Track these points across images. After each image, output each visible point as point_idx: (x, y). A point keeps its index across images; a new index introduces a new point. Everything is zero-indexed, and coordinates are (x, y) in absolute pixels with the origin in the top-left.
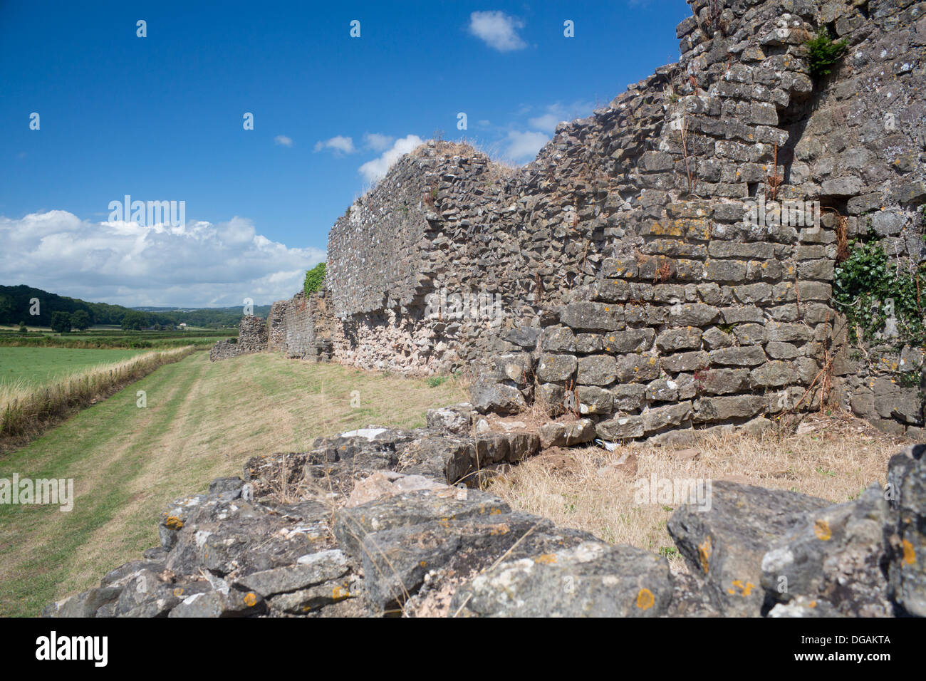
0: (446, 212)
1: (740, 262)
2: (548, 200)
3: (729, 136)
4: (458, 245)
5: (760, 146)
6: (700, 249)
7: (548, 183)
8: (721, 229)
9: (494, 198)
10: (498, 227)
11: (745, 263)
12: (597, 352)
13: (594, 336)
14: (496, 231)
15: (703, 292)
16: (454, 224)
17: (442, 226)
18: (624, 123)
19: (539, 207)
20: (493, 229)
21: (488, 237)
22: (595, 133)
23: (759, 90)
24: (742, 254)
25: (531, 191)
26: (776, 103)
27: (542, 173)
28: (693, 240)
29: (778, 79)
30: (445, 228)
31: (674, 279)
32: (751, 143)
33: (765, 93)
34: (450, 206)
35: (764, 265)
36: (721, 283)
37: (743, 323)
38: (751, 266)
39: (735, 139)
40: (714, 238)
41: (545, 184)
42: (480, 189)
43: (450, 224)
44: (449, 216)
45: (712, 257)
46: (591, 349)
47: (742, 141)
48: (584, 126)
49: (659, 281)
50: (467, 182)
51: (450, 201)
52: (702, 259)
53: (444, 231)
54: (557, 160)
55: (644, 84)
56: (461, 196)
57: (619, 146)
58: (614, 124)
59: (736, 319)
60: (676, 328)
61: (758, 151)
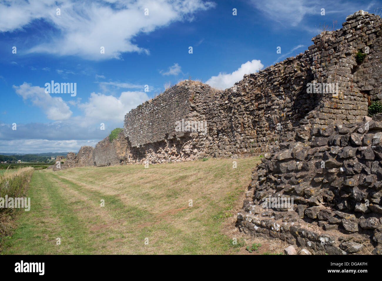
0: (197, 104)
1: (349, 105)
2: (244, 99)
3: (342, 75)
4: (202, 115)
5: (348, 78)
6: (341, 102)
7: (244, 93)
8: (345, 97)
9: (217, 99)
10: (220, 109)
11: (350, 105)
12: (324, 124)
13: (323, 120)
14: (219, 110)
15: (343, 112)
16: (200, 108)
17: (196, 109)
18: (277, 74)
19: (240, 101)
20: (218, 109)
21: (216, 112)
22: (260, 77)
23: (347, 65)
24: (350, 103)
25: (237, 96)
26: (351, 68)
27: (241, 90)
28: (340, 99)
29: (351, 62)
30: (197, 109)
31: (337, 109)
32: (346, 77)
33: (348, 65)
34: (199, 102)
35: (354, 106)
36: (346, 110)
37: (351, 119)
38: (351, 106)
39: (343, 76)
40: (344, 99)
41: (243, 94)
42: (210, 96)
43: (199, 108)
44: (198, 105)
45: (344, 103)
46: (323, 123)
47: (345, 77)
48: (256, 75)
49: (334, 109)
50: (204, 94)
51: (199, 100)
52: (341, 104)
53: (197, 111)
54: (246, 86)
55: (283, 63)
56: (203, 99)
57: (276, 81)
58: (273, 74)
59: (350, 118)
60: (338, 120)
61: (348, 79)
